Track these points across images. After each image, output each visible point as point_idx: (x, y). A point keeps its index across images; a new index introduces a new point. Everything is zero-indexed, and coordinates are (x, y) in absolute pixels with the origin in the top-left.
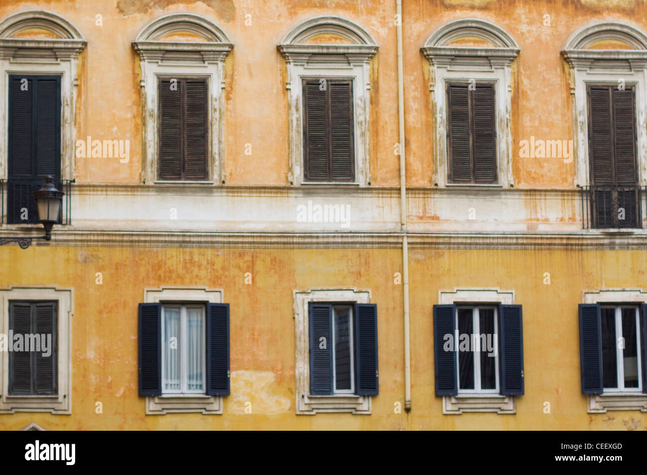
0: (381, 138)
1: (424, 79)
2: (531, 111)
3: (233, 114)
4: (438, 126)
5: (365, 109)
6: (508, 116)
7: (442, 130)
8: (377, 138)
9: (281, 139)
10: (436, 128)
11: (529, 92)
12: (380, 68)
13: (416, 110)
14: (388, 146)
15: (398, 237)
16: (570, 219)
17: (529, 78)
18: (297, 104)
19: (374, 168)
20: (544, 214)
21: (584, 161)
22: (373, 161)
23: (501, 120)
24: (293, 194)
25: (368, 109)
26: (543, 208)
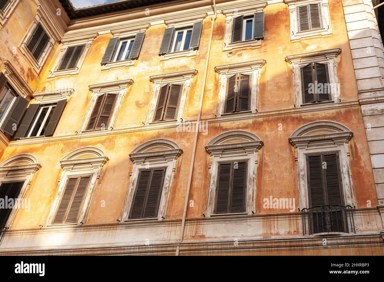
0: (176, 195)
1: (206, 164)
2: (270, 172)
3: (99, 191)
4: (211, 185)
5: (170, 181)
6: (254, 176)
7: (213, 187)
8: (174, 195)
9: (121, 200)
10: (209, 186)
11: (269, 163)
12: (183, 161)
13: (200, 179)
14: (180, 199)
15: (173, 246)
16: (295, 231)
17: (269, 156)
18: (134, 182)
19: (169, 211)
20: (276, 229)
21: (304, 196)
22: (170, 207)
23: (250, 179)
24: (119, 228)
25: (171, 181)
26: (276, 226)
